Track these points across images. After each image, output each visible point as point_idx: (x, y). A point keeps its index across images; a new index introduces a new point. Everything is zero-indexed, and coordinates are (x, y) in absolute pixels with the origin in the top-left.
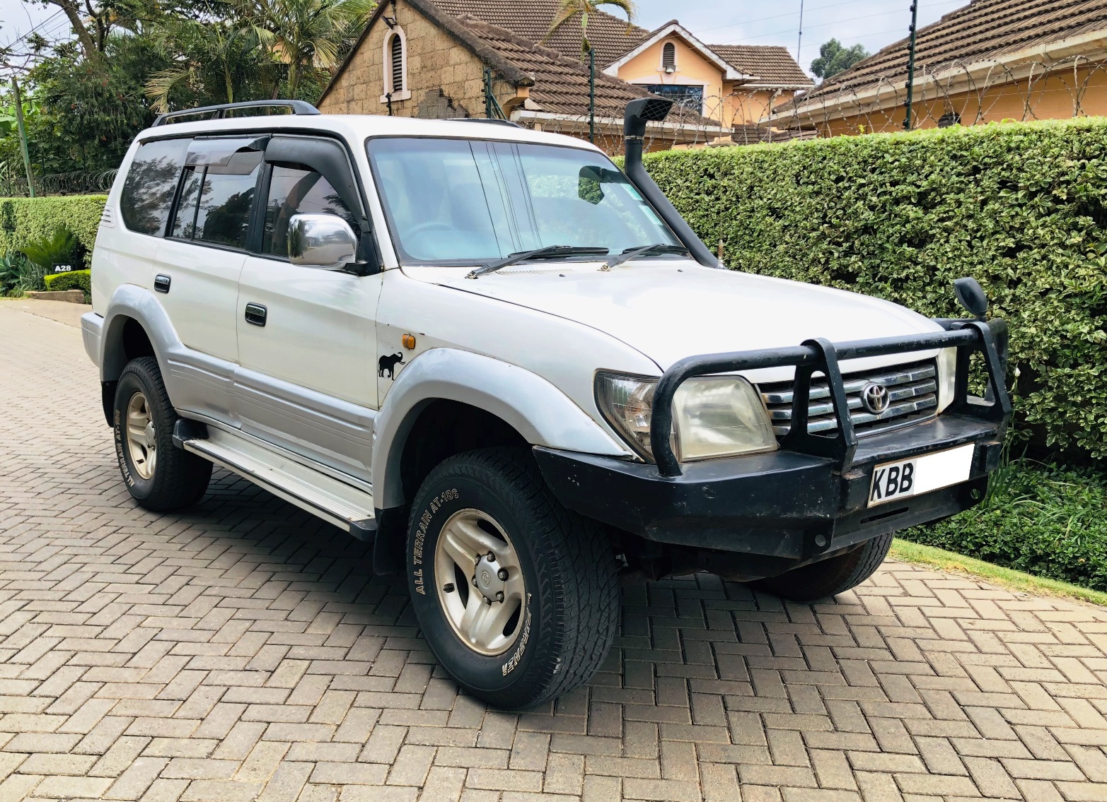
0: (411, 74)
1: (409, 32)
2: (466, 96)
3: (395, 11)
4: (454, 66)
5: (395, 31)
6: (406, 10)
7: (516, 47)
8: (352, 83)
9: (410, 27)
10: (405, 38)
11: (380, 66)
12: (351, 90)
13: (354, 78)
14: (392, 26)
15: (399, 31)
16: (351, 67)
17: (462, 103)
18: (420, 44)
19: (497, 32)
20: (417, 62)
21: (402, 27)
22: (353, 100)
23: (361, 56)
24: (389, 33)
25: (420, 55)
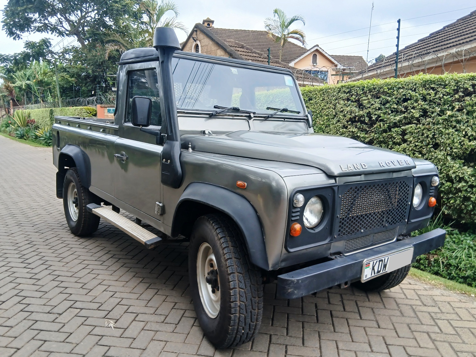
1: (202, 43)
3: (197, 35)
5: (196, 43)
6: (201, 34)
7: (245, 50)
9: (202, 41)
10: (200, 45)
14: (195, 41)
15: (198, 43)
18: (206, 48)
19: (238, 44)
21: (199, 41)
24: (194, 44)
25: (206, 52)
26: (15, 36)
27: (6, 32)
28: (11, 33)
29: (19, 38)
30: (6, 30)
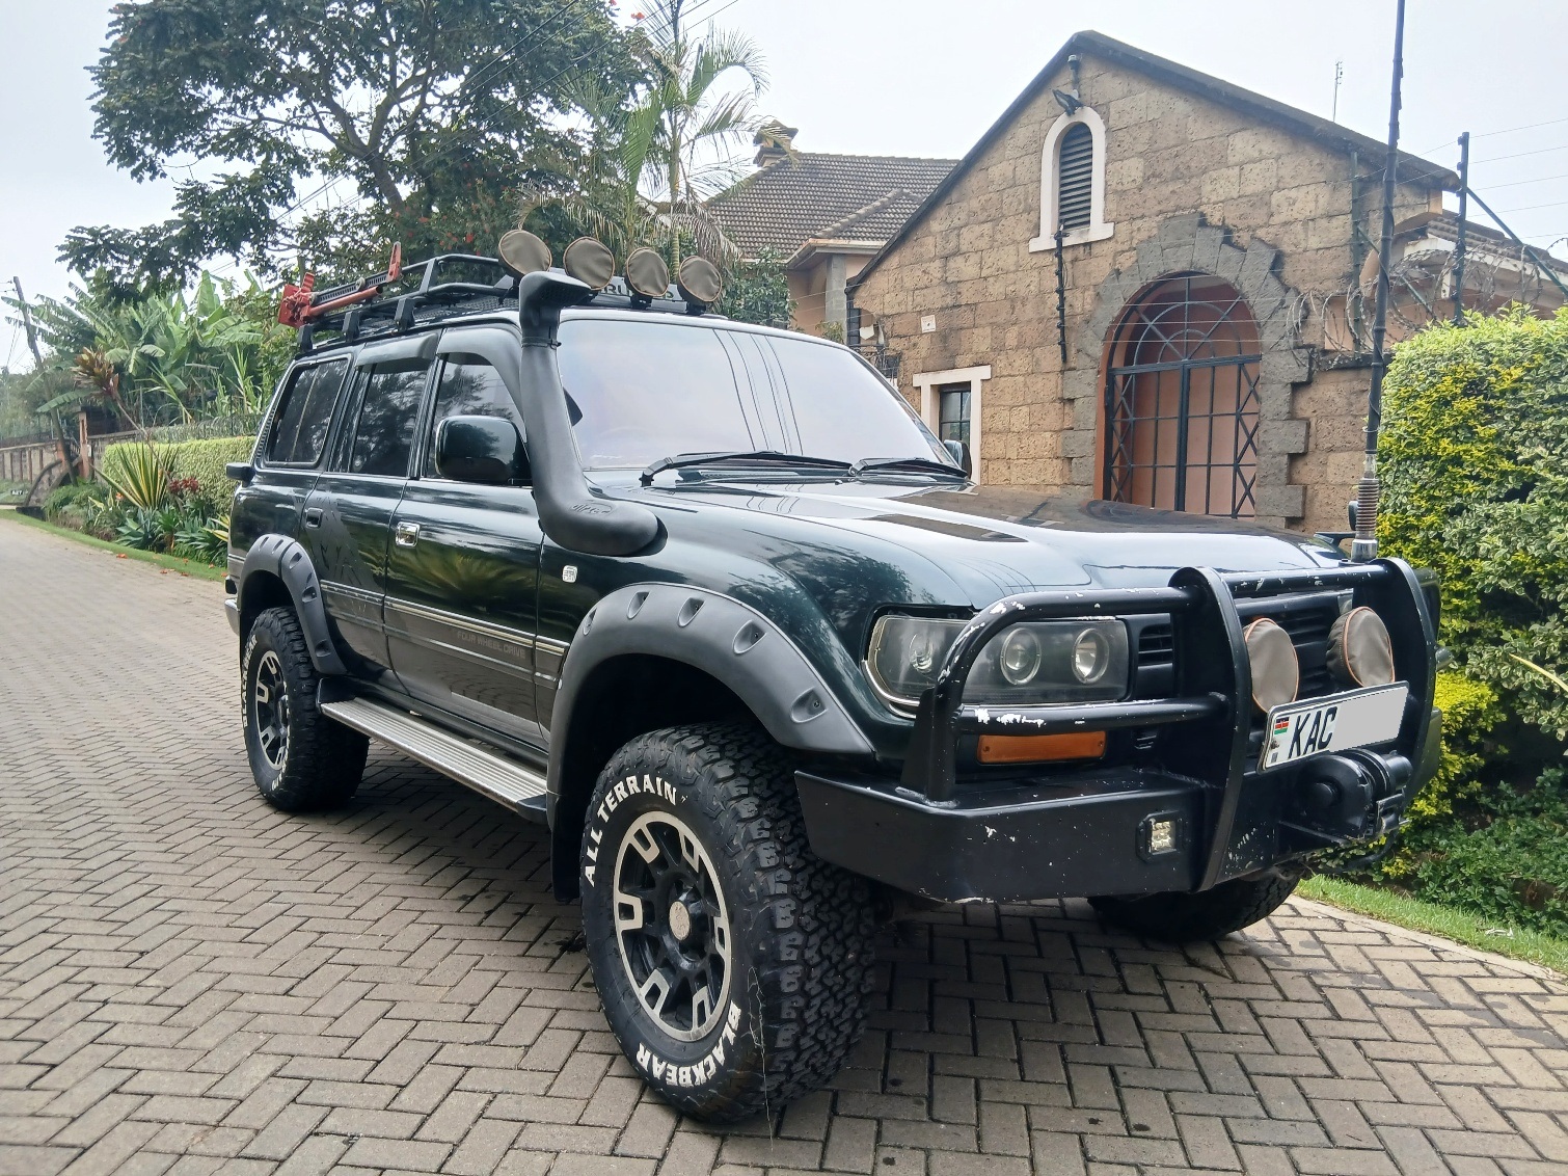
0: (1115, 192)
1: (1113, 117)
2: (1276, 219)
3: (1076, 83)
4: (1241, 166)
5: (1076, 119)
6: (1104, 76)
8: (957, 223)
9: (1119, 104)
10: (1103, 128)
11: (1031, 188)
12: (953, 237)
13: (963, 216)
14: (1071, 110)
15: (1088, 115)
16: (954, 196)
17: (1260, 233)
18: (1145, 134)
20: (1134, 169)
21: (1095, 108)
22: (957, 253)
23: (981, 175)
24: (1062, 123)
25: (1141, 154)
26: (138, 163)
27: (106, 148)
28: (125, 154)
29: (155, 173)
30: (106, 139)
